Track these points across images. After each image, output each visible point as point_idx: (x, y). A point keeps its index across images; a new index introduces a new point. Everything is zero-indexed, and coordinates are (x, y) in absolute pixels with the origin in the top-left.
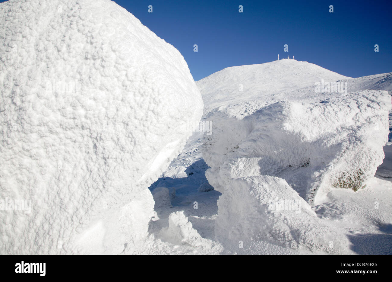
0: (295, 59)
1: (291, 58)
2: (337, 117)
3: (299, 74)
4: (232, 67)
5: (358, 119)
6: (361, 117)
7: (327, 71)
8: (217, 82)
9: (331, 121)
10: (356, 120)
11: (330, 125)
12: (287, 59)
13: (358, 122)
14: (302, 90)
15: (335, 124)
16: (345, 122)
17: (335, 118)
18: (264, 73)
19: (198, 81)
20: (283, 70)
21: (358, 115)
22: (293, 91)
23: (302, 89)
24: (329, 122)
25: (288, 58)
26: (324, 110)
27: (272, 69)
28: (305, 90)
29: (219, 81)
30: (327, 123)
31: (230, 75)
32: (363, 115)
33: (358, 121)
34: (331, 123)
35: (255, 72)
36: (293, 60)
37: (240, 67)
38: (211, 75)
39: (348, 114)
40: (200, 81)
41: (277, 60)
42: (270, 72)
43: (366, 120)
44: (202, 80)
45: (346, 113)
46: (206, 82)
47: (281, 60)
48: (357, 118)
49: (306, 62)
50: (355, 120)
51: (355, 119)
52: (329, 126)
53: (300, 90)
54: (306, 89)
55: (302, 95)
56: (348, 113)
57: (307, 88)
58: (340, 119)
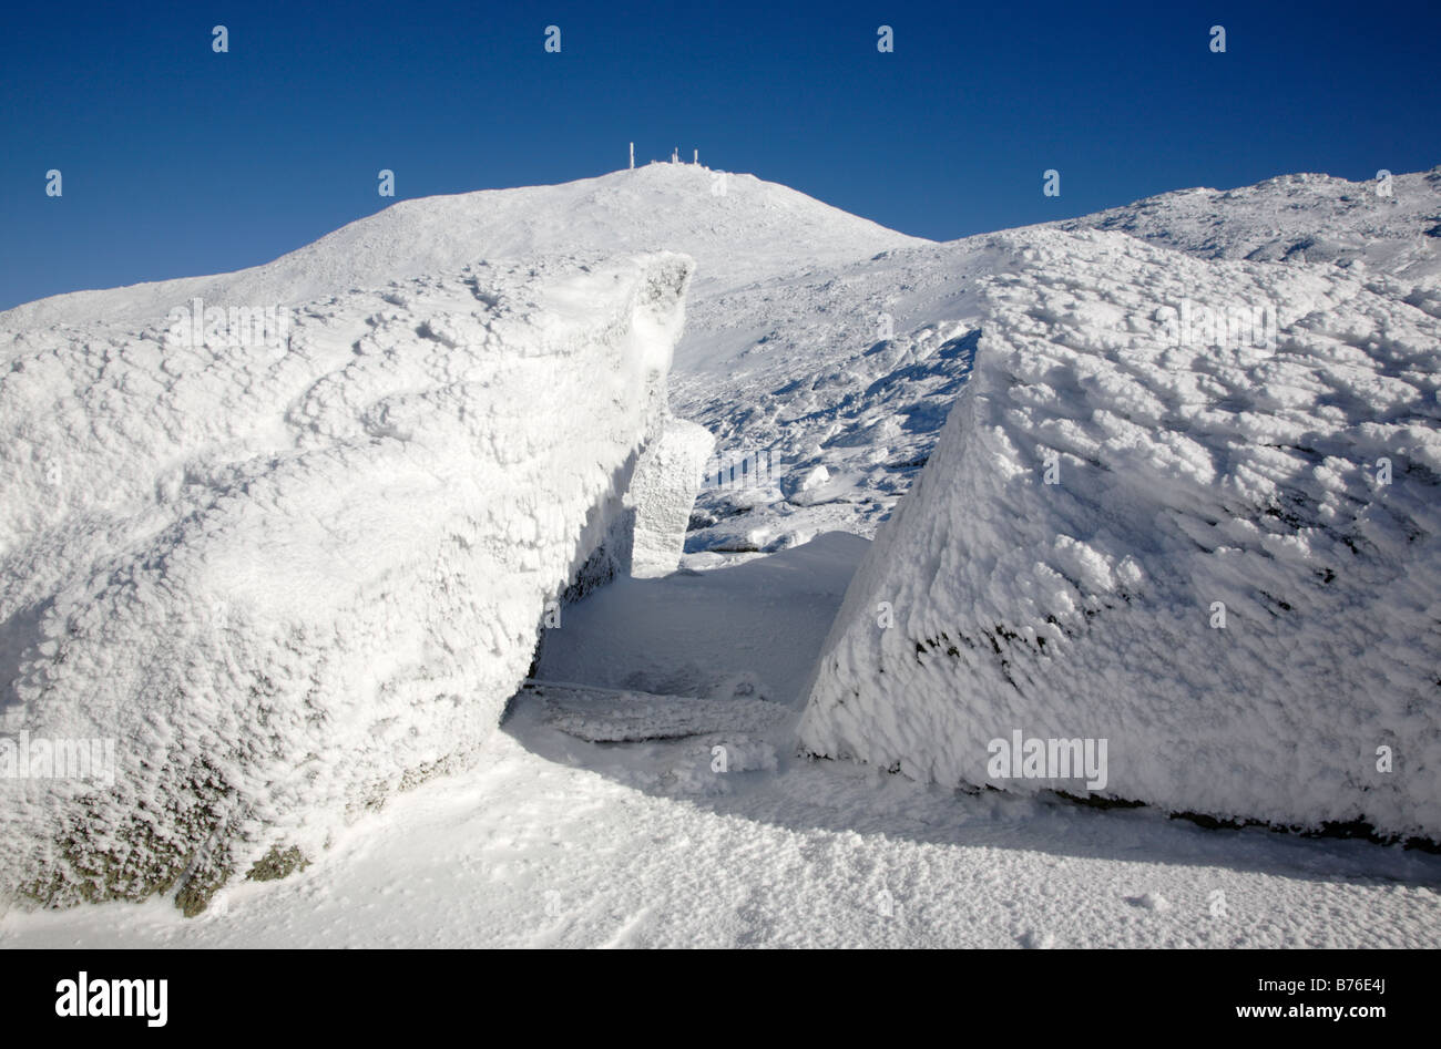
0: (703, 166)
1: (686, 158)
2: (171, 408)
3: (723, 230)
4: (427, 200)
5: (318, 418)
6: (334, 403)
7: (835, 214)
8: (358, 267)
9: (122, 439)
10: (306, 420)
11: (118, 465)
12: (670, 161)
13: (310, 435)
14: (738, 297)
15: (150, 455)
16: (224, 439)
17: (152, 416)
18: (571, 224)
19: (268, 268)
20: (655, 212)
21: (324, 388)
22: (701, 303)
23: (737, 291)
24: (111, 443)
25: (675, 158)
26: (101, 370)
27: (606, 208)
28: (748, 294)
29: (366, 266)
30: (95, 452)
31: (419, 235)
32: (350, 385)
33: (314, 428)
34: (125, 450)
35: (532, 223)
36: (695, 168)
37: (463, 198)
38: (330, 236)
39: (255, 389)
40: (276, 264)
41: (628, 167)
42: (599, 219)
43: (365, 420)
44: (283, 259)
45: (245, 379)
46: (303, 272)
47: (645, 168)
48: (313, 409)
49: (750, 176)
50: (297, 424)
51: (297, 415)
52: (107, 476)
53: (727, 298)
54: (754, 293)
55: (740, 318)
56: (257, 381)
57: (757, 286)
58: (185, 424)
